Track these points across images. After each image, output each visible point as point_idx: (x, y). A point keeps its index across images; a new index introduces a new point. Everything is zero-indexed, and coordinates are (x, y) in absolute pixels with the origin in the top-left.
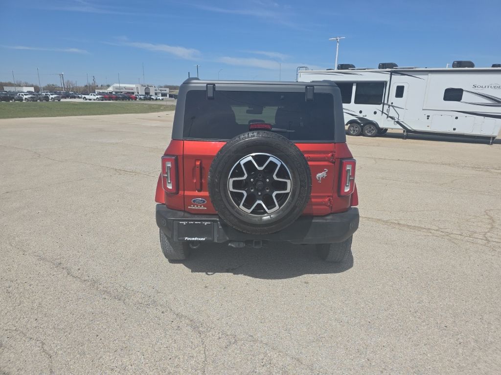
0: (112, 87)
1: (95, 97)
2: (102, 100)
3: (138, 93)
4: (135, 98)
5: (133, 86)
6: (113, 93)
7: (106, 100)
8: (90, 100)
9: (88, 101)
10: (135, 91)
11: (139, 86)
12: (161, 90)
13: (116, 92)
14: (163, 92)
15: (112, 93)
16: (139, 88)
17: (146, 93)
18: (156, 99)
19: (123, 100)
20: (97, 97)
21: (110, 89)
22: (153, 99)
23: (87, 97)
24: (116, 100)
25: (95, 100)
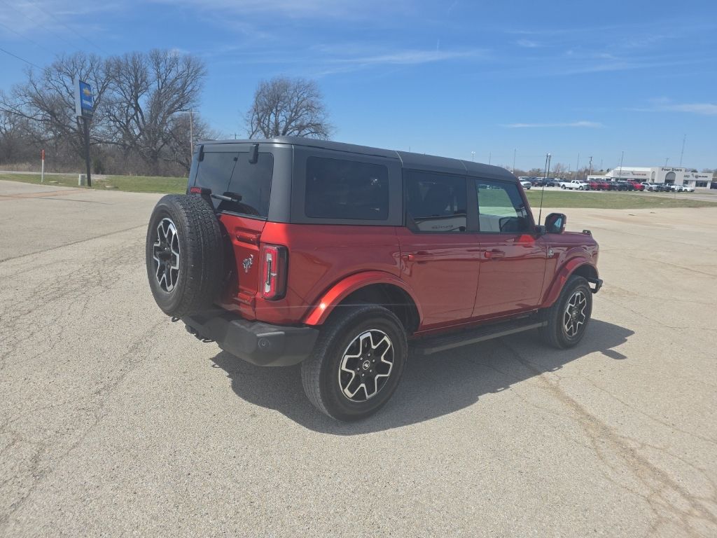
0: (612, 171)
1: (578, 186)
2: (587, 190)
3: (653, 180)
4: (642, 189)
5: (648, 170)
6: (612, 180)
7: (592, 189)
8: (571, 189)
9: (567, 190)
10: (649, 177)
11: (657, 170)
12: (697, 177)
13: (617, 179)
14: (699, 179)
15: (610, 180)
16: (657, 173)
17: (667, 181)
18: (680, 191)
19: (620, 190)
20: (580, 184)
21: (609, 175)
22: (673, 190)
23: (567, 184)
24: (609, 190)
25: (577, 189)
